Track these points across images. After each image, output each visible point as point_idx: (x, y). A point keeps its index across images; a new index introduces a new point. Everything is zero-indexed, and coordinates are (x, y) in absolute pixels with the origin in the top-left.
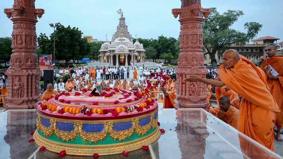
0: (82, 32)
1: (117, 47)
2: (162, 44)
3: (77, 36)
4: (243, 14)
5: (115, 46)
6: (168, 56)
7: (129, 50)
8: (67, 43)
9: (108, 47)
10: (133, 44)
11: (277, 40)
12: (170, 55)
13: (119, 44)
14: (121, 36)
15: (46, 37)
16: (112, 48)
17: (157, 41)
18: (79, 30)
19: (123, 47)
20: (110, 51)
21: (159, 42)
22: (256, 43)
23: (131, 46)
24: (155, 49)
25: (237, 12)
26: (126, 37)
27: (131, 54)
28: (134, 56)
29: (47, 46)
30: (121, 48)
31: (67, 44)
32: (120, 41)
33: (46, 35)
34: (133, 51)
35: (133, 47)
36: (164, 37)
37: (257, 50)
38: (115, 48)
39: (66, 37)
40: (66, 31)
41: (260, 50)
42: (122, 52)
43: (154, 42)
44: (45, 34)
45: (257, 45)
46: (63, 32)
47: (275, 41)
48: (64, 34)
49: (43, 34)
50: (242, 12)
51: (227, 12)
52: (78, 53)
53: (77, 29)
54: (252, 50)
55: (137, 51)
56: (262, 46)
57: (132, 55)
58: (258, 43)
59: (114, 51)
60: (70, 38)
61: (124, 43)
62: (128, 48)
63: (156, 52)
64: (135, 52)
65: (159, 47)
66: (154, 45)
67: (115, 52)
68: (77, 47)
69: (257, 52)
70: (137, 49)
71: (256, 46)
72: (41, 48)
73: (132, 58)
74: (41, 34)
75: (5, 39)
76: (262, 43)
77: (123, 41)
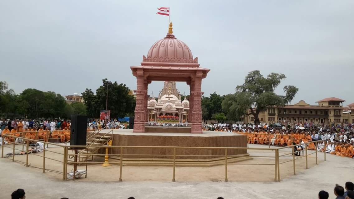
0: (129, 89)
1: (164, 105)
2: (215, 103)
3: (124, 93)
4: (285, 77)
5: (162, 103)
6: (221, 116)
7: (177, 109)
8: (114, 99)
9: (154, 105)
10: (181, 102)
11: (343, 102)
12: (222, 115)
13: (166, 101)
14: (168, 93)
15: (91, 92)
16: (159, 105)
17: (210, 99)
18: (126, 87)
19: (171, 105)
20: (157, 109)
21: (211, 101)
22: (321, 105)
23: (179, 104)
24: (206, 108)
25: (280, 75)
26: (174, 94)
27: (178, 113)
28: (181, 114)
29: (93, 102)
30: (168, 106)
31: (114, 101)
32: (167, 99)
33: (92, 91)
34: (181, 110)
35: (181, 105)
36: (217, 95)
37: (322, 113)
38: (162, 105)
39: (114, 94)
40: (114, 87)
41: (325, 112)
42: (169, 110)
43: (206, 100)
44: (90, 90)
45: (322, 106)
46: (111, 89)
47: (341, 103)
48: (111, 90)
49: (89, 90)
50: (284, 75)
51: (271, 75)
52: (124, 110)
53: (125, 85)
54: (316, 113)
55: (185, 110)
56: (327, 108)
57: (180, 113)
58: (324, 105)
59: (160, 109)
60: (117, 95)
61: (172, 101)
62: (176, 106)
63: (207, 111)
64: (183, 111)
65: (210, 106)
66: (205, 104)
67: (162, 110)
68: (124, 104)
69: (321, 114)
70: (185, 107)
71: (320, 108)
72: (86, 104)
73: (180, 116)
74: (87, 89)
75: (48, 93)
76: (327, 104)
77: (171, 99)
